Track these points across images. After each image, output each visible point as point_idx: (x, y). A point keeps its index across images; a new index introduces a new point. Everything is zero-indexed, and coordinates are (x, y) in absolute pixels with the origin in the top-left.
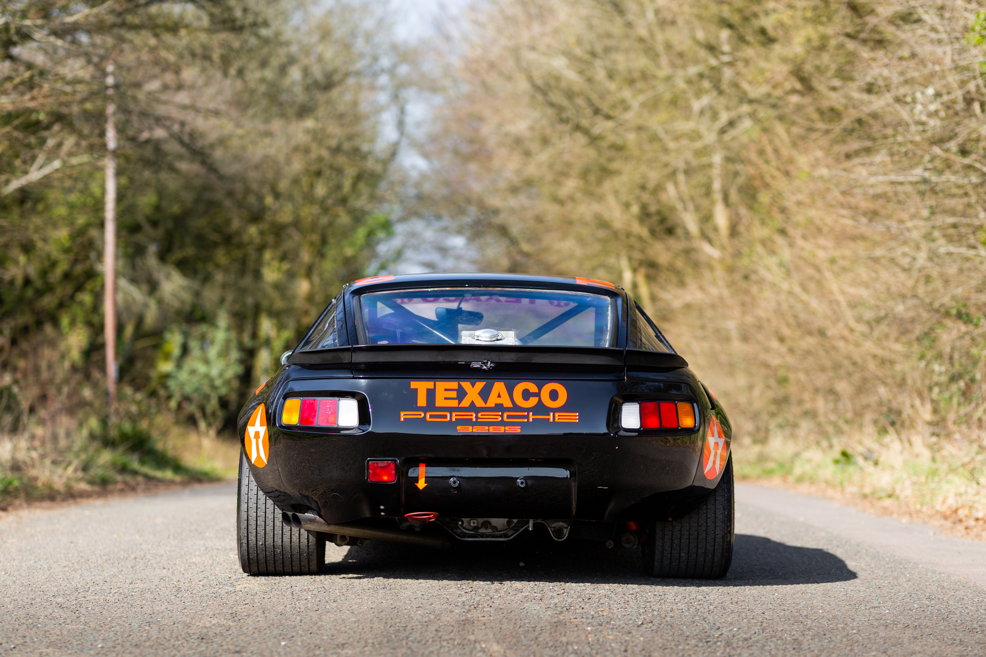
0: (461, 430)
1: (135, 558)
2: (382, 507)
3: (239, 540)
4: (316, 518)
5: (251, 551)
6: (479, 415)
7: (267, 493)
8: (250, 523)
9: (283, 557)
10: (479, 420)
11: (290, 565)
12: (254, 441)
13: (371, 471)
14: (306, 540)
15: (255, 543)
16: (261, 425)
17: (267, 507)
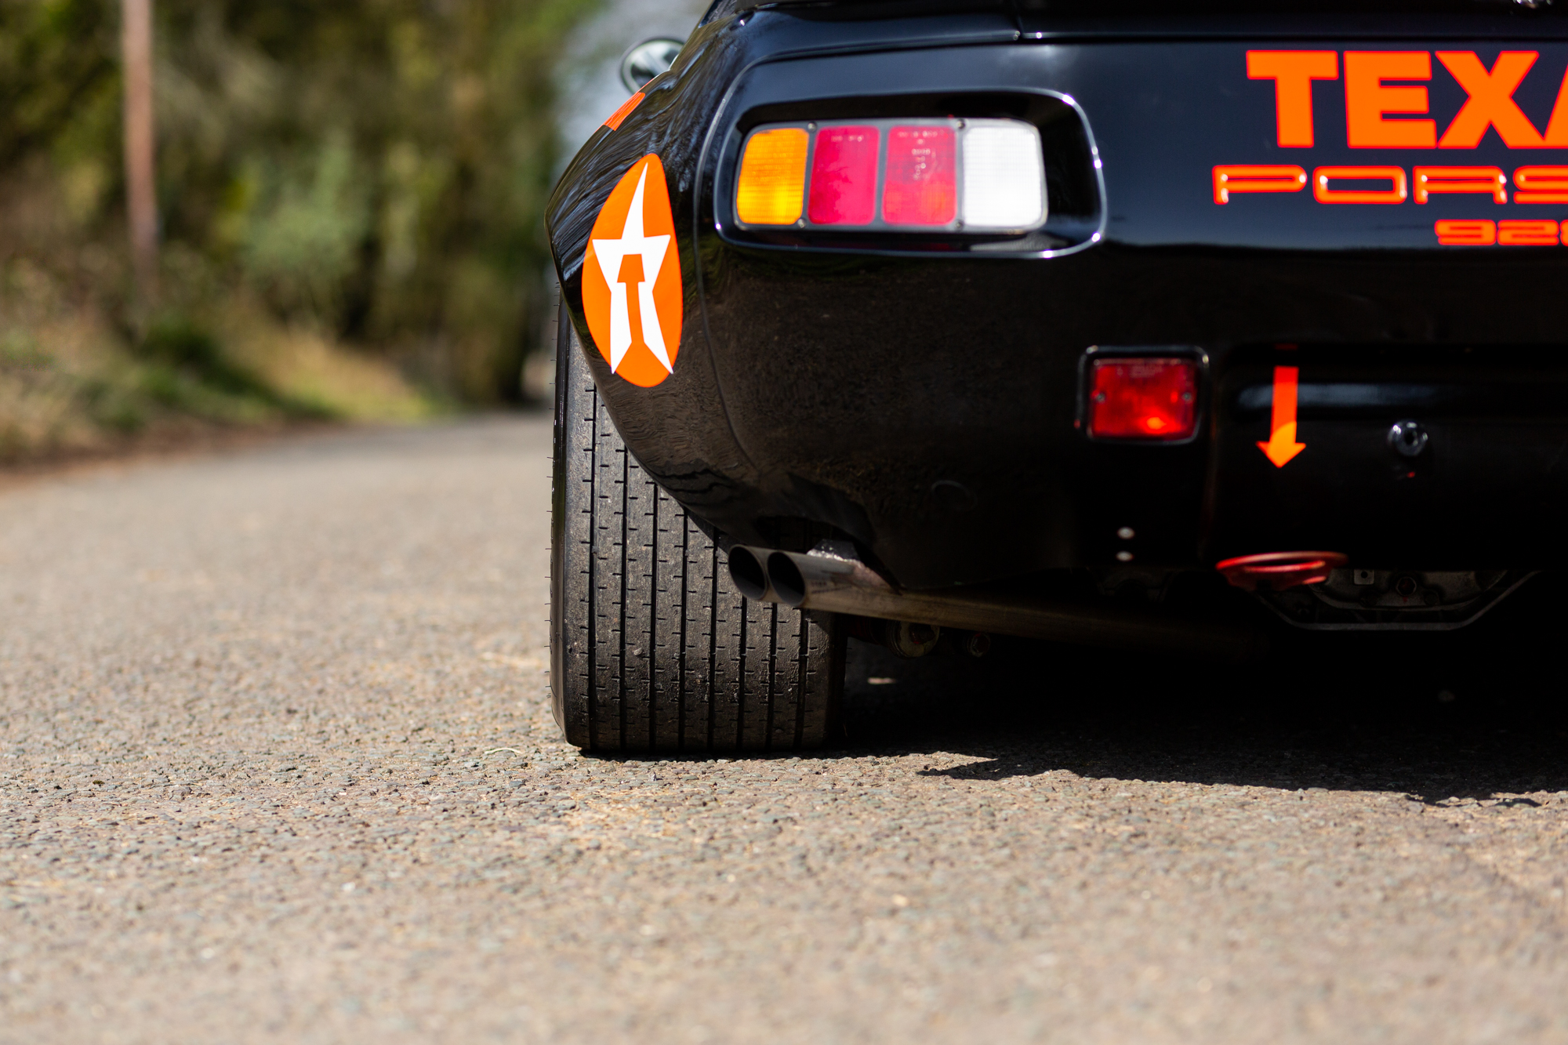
1: (197, 664)
2: (1126, 533)
3: (560, 640)
4: (853, 567)
5: (601, 678)
6: (1521, 178)
7: (661, 476)
8: (600, 581)
9: (712, 698)
10: (1521, 198)
11: (734, 724)
12: (618, 293)
13: (1100, 398)
14: (797, 640)
15: (616, 649)
16: (650, 231)
17: (660, 526)
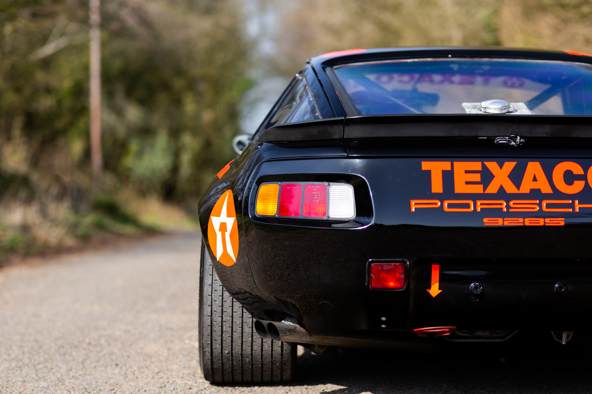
0: (487, 222)
2: (384, 319)
3: (202, 347)
4: (296, 327)
5: (215, 360)
6: (511, 203)
7: (235, 295)
8: (214, 329)
9: (252, 367)
10: (511, 210)
11: (260, 375)
12: (219, 234)
13: (373, 276)
14: (280, 348)
15: (220, 351)
16: (229, 215)
17: (234, 310)
